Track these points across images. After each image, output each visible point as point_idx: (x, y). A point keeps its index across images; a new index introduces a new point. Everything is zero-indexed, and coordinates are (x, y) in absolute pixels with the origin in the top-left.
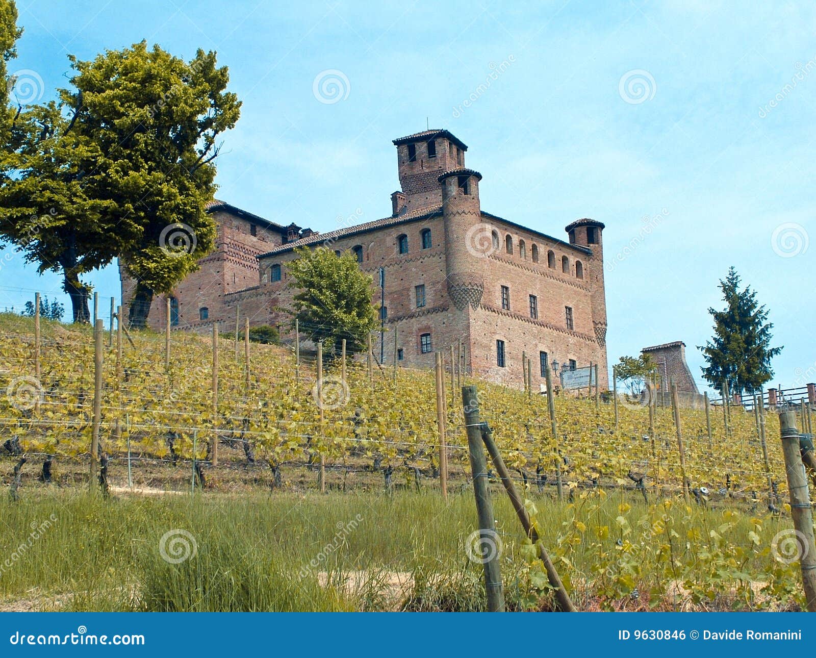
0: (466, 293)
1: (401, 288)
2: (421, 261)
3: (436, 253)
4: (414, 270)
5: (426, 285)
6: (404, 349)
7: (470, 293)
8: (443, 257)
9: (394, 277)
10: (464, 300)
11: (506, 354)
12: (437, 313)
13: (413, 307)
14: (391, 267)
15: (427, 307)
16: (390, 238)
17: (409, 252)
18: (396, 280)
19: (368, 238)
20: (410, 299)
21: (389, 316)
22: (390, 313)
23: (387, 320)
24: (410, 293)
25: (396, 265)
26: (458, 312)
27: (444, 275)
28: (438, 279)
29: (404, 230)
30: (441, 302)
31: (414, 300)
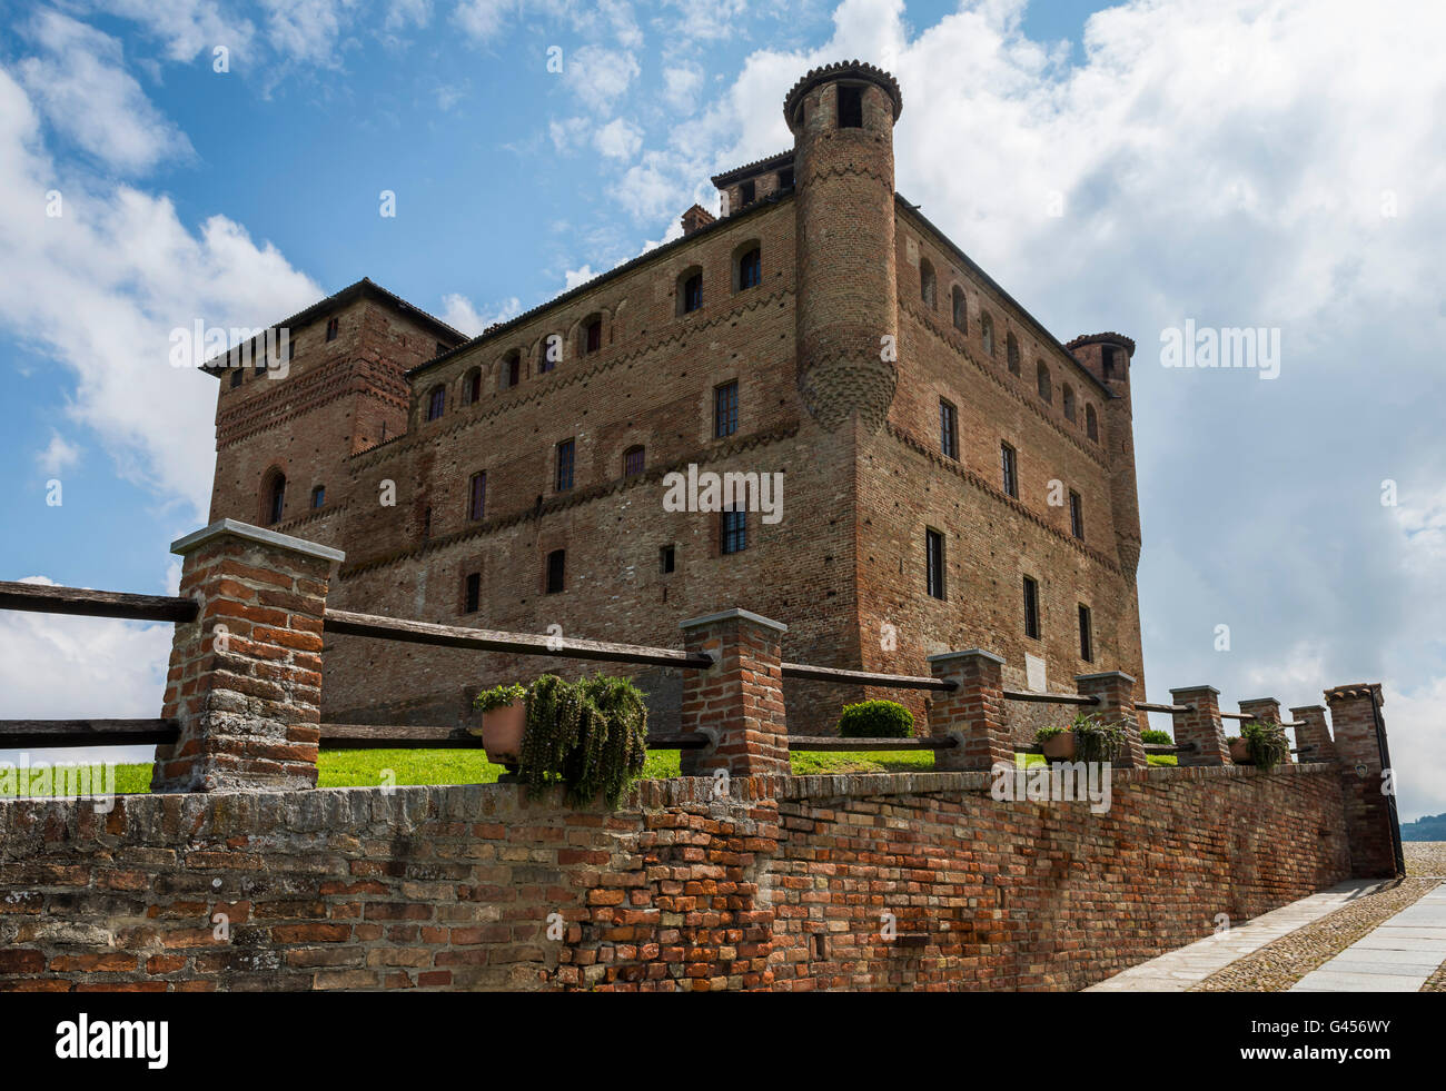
0: (847, 380)
1: (682, 395)
2: (732, 321)
3: (773, 295)
4: (714, 346)
5: (741, 380)
6: (678, 545)
7: (861, 380)
8: (790, 300)
9: (665, 371)
10: (841, 400)
11: (948, 566)
12: (766, 445)
13: (705, 438)
14: (662, 349)
15: (742, 432)
16: (664, 283)
17: (705, 305)
18: (671, 377)
19: (615, 291)
20: (700, 420)
21: (647, 466)
22: (650, 458)
23: (644, 476)
24: (702, 405)
25: (673, 343)
26: (825, 438)
27: (788, 348)
28: (774, 360)
29: (696, 254)
30: (779, 417)
31: (708, 421)
